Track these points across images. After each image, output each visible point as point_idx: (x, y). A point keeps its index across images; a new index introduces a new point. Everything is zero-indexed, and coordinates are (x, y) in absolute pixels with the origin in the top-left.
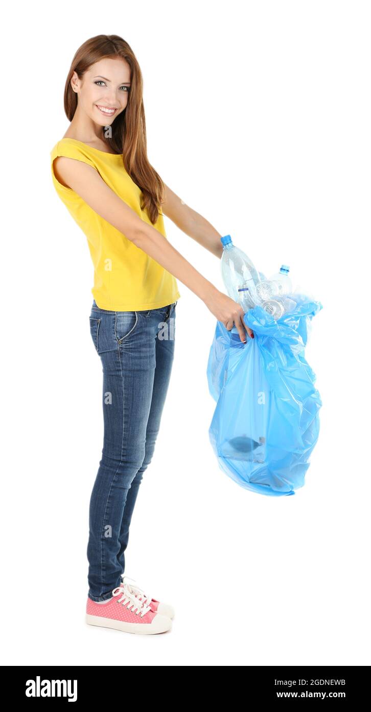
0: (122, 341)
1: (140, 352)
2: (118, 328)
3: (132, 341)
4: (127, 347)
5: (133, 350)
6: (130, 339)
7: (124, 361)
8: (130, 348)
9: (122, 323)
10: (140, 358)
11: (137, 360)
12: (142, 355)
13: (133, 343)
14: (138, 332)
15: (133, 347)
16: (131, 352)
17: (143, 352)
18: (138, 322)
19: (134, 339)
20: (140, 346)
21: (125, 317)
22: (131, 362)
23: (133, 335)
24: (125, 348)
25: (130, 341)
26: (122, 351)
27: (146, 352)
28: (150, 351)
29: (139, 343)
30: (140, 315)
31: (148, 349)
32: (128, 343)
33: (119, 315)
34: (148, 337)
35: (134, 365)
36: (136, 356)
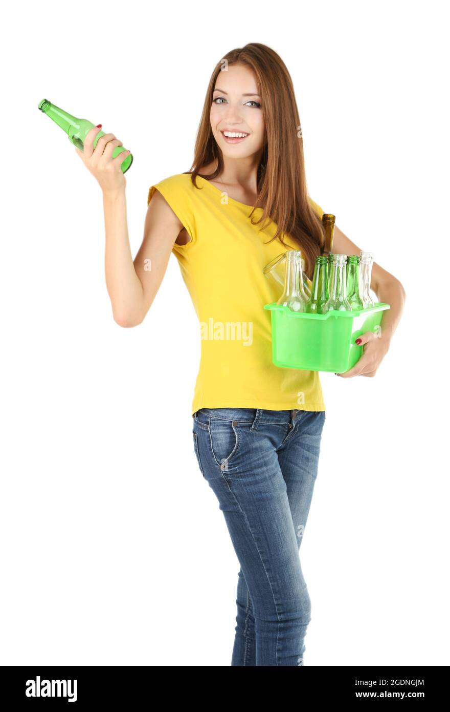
1: (254, 475)
2: (216, 448)
3: (238, 464)
4: (233, 472)
5: (242, 474)
6: (234, 461)
7: (235, 491)
8: (237, 473)
9: (219, 441)
10: (257, 482)
12: (258, 478)
14: (243, 452)
15: (241, 470)
16: (241, 478)
17: (258, 474)
18: (239, 439)
19: (240, 461)
20: (252, 469)
21: (221, 435)
22: (246, 491)
23: (237, 456)
24: (230, 474)
25: (235, 464)
26: (228, 479)
27: (263, 473)
28: (267, 470)
29: (249, 464)
30: (240, 429)
31: (265, 469)
32: (233, 467)
33: (213, 431)
34: (260, 454)
35: (252, 493)
36: (250, 482)
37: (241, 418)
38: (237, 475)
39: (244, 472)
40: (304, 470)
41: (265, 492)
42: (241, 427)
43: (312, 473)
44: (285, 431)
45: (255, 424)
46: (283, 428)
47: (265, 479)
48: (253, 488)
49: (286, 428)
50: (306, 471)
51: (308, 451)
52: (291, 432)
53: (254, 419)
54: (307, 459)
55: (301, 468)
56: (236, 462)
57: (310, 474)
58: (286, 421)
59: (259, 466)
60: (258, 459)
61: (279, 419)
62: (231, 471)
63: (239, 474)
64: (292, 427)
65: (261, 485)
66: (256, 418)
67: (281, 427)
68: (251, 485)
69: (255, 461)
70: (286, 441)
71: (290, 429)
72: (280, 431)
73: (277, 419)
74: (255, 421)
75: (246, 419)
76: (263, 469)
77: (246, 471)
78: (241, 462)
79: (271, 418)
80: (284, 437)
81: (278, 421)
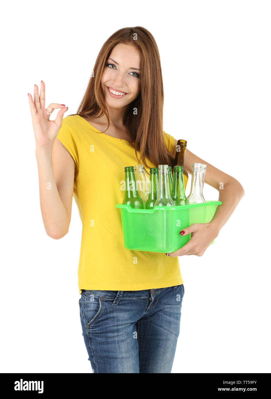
0: (89, 325)
1: (107, 337)
2: (86, 313)
3: (98, 326)
4: (94, 332)
5: (99, 335)
6: (96, 323)
7: (93, 347)
8: (96, 333)
9: (89, 309)
10: (108, 343)
11: (104, 346)
12: (110, 340)
13: (100, 328)
14: (103, 318)
15: (99, 332)
16: (98, 338)
17: (110, 337)
18: (101, 309)
19: (100, 324)
20: (107, 332)
21: (92, 304)
22: (99, 348)
23: (98, 320)
24: (92, 333)
25: (96, 326)
26: (90, 336)
27: (114, 337)
28: (118, 336)
29: (106, 328)
30: (105, 303)
31: (116, 334)
32: (95, 328)
33: (87, 301)
34: (116, 323)
35: (103, 351)
36: (103, 342)
37: (106, 295)
38: (96, 334)
39: (101, 333)
40: (168, 331)
41: (112, 352)
42: (106, 301)
43: (174, 333)
44: (146, 303)
45: (116, 300)
46: (144, 301)
47: (114, 342)
48: (105, 347)
49: (147, 300)
50: (169, 331)
51: (170, 316)
52: (151, 304)
53: (116, 296)
54: (170, 323)
55: (165, 329)
56: (97, 325)
57: (173, 334)
58: (146, 296)
59: (113, 332)
60: (113, 326)
61: (139, 295)
62: (93, 331)
63: (97, 334)
64: (152, 300)
65: (110, 346)
66: (117, 296)
67: (142, 300)
68: (104, 344)
69: (110, 327)
70: (149, 310)
71: (150, 302)
72: (142, 303)
73: (137, 295)
74: (116, 298)
75: (110, 296)
76: (114, 334)
77: (103, 333)
78: (101, 326)
79: (132, 295)
80: (146, 308)
81: (138, 296)
